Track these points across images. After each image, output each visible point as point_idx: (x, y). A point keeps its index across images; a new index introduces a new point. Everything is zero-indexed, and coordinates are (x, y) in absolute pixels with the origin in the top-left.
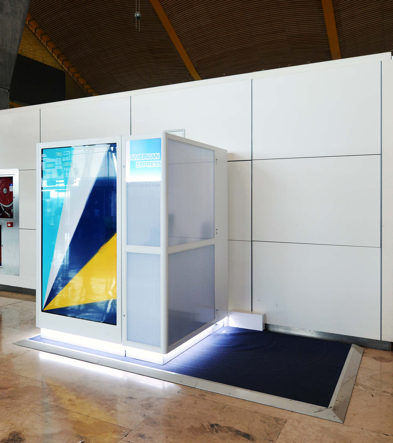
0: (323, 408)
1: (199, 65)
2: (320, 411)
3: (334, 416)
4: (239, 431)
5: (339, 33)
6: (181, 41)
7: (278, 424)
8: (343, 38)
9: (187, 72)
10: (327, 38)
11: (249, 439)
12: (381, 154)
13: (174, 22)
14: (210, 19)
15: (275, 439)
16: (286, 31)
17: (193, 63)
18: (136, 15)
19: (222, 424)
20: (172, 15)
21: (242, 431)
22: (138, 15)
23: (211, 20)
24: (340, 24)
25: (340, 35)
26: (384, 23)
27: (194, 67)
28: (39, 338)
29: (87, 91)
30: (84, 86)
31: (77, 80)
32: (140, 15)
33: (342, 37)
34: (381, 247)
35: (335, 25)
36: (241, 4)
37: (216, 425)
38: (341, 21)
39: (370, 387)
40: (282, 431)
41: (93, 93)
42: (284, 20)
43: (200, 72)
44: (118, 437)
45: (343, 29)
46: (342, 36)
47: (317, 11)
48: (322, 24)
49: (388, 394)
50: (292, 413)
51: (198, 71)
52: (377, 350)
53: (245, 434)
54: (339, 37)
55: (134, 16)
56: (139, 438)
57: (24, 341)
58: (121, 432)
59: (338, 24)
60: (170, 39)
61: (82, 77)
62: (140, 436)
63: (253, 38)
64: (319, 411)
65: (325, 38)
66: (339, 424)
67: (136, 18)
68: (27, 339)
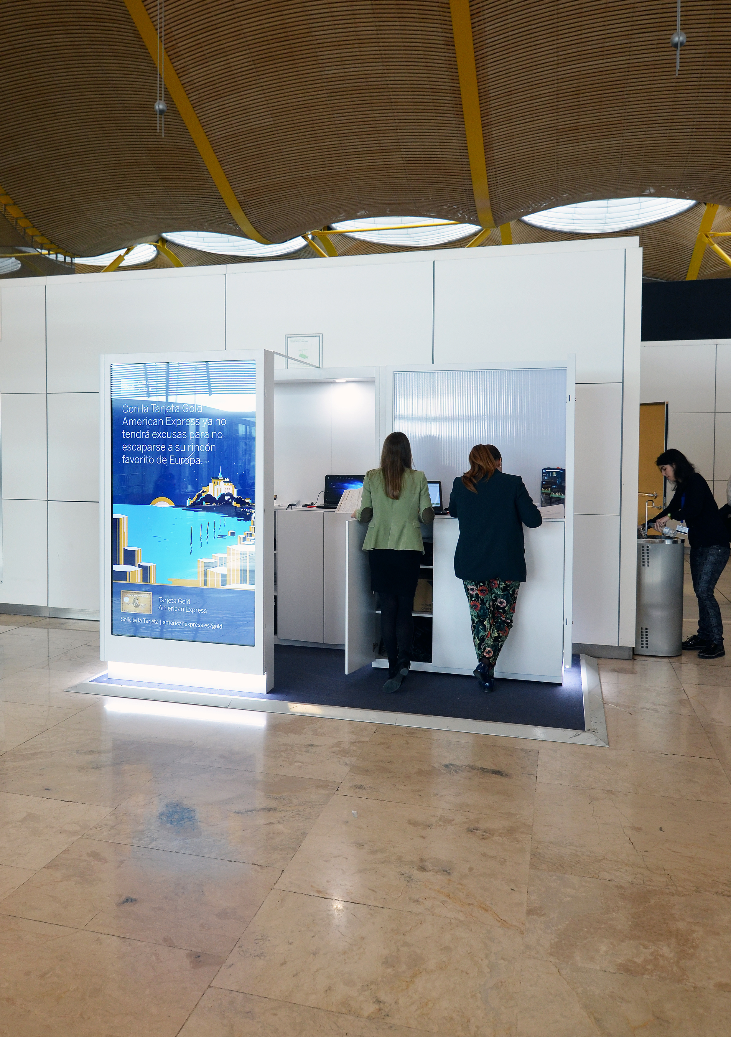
0: (579, 732)
1: (246, 198)
2: (577, 736)
3: (596, 740)
4: (484, 768)
5: (489, 163)
6: (216, 151)
7: (529, 755)
8: (494, 170)
9: (224, 209)
10: (469, 169)
11: (502, 775)
12: (623, 383)
13: (204, 117)
14: (270, 116)
15: (535, 772)
16: (402, 150)
17: (236, 194)
18: (157, 107)
19: (457, 762)
20: (200, 103)
21: (489, 768)
22: (161, 107)
23: (271, 119)
24: (491, 146)
25: (491, 165)
26: (558, 150)
27: (238, 201)
28: (105, 679)
29: (25, 232)
30: (19, 221)
31: (5, 209)
32: (165, 108)
33: (492, 169)
34: (620, 515)
35: (482, 148)
36: (327, 95)
37: (451, 764)
38: (493, 142)
39: (624, 705)
40: (539, 763)
41: (36, 236)
42: (398, 131)
43: (248, 211)
44: (327, 792)
45: (494, 154)
46: (493, 167)
47: (455, 121)
48: (461, 145)
49: (649, 711)
50: (540, 742)
51: (244, 209)
52: (612, 660)
53: (493, 771)
54: (488, 168)
55: (153, 108)
56: (357, 790)
57: (82, 685)
58: (328, 786)
59: (488, 147)
60: (194, 145)
61: (15, 204)
62: (356, 788)
63: (345, 157)
64: (575, 736)
65: (466, 169)
66: (604, 748)
67: (157, 112)
68: (87, 682)
